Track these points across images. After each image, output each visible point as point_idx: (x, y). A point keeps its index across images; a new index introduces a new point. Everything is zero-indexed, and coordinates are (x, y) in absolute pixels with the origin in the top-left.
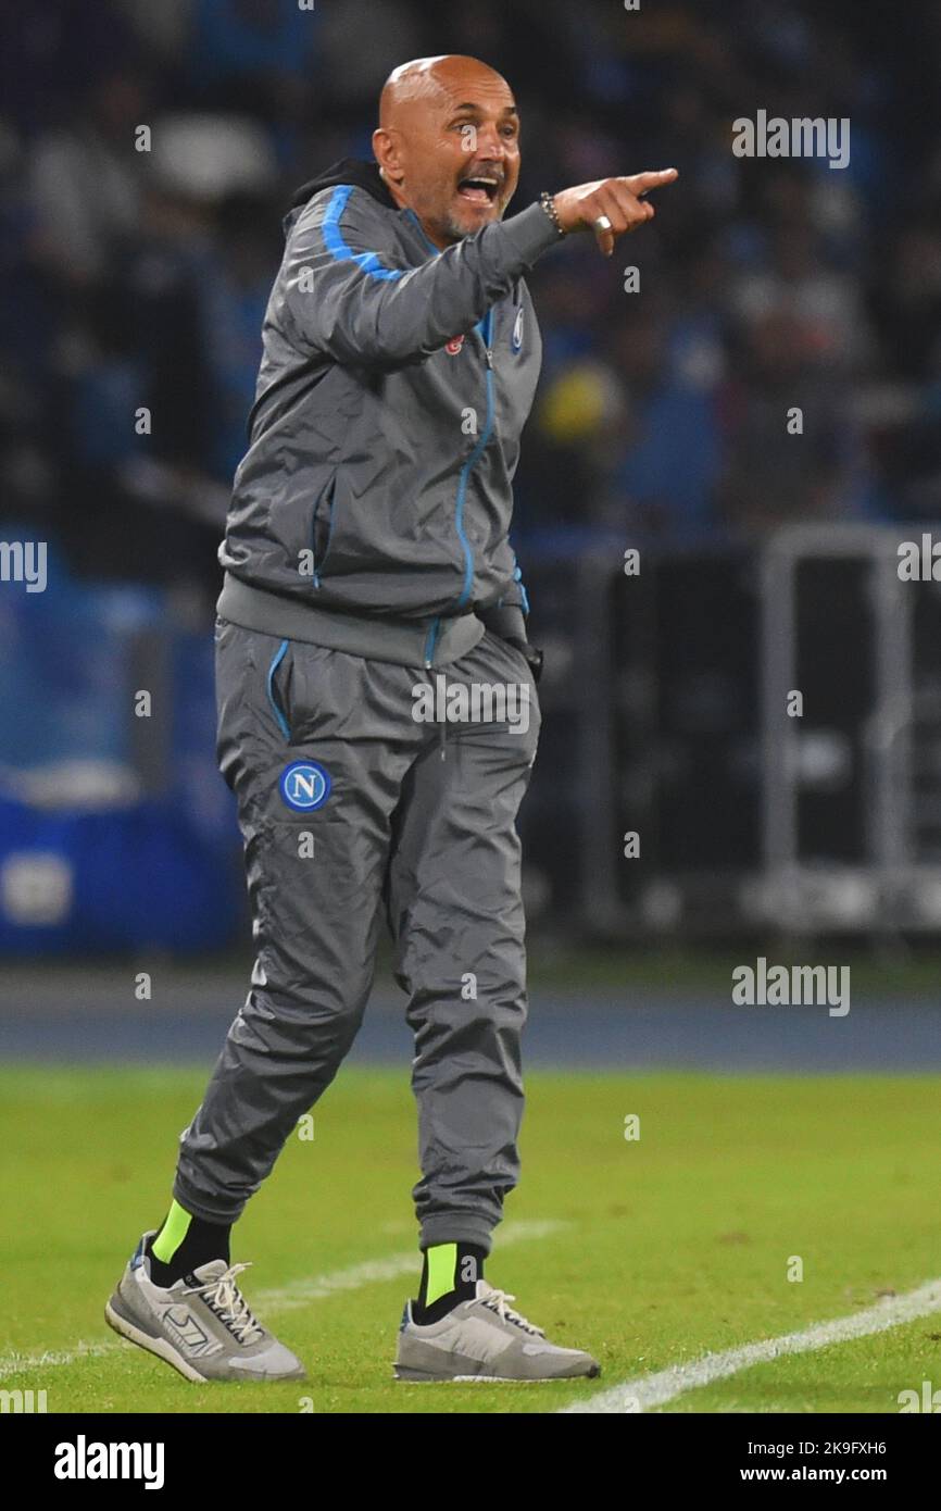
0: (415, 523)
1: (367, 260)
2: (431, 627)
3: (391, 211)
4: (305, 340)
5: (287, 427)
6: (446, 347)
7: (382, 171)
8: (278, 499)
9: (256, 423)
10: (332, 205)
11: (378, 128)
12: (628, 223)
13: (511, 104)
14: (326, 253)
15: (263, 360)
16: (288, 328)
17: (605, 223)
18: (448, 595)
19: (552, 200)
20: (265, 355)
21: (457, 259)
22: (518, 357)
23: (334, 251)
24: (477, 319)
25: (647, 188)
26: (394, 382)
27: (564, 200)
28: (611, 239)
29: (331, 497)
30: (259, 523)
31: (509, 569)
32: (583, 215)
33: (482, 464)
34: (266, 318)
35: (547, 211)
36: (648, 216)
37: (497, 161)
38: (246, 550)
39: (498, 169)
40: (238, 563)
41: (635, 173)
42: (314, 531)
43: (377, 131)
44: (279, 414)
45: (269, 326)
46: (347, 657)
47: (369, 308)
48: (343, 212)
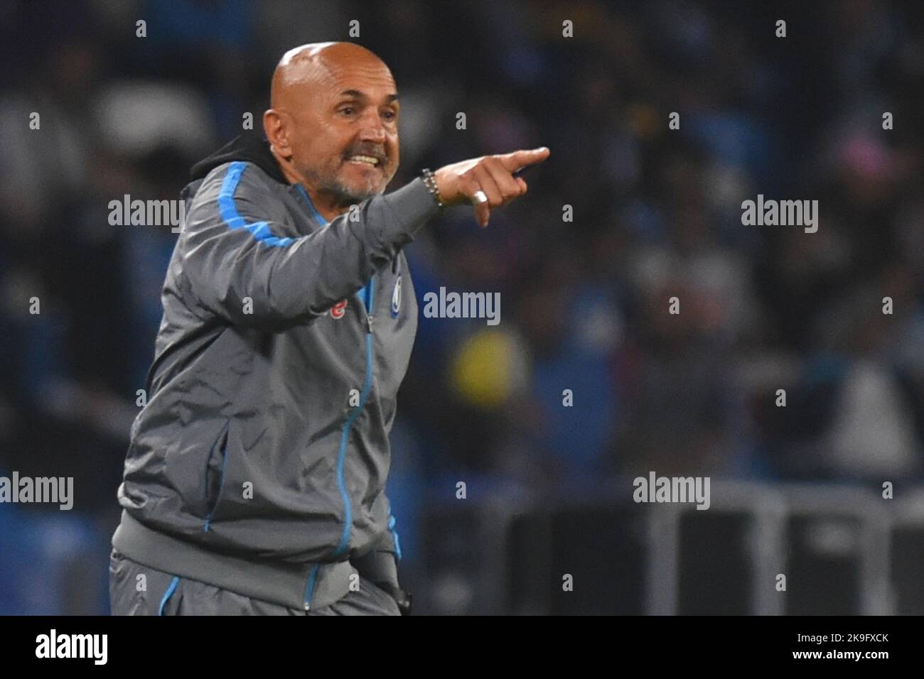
0: (300, 472)
1: (259, 228)
2: (312, 570)
3: (282, 186)
4: (201, 304)
5: (183, 382)
6: (331, 310)
7: (272, 148)
8: (173, 448)
9: (155, 380)
10: (228, 178)
11: (269, 108)
12: (503, 197)
13: (392, 91)
14: (221, 224)
15: (163, 321)
16: (185, 293)
17: (481, 197)
18: (327, 543)
19: (433, 175)
20: (164, 316)
21: (344, 229)
22: (396, 321)
23: (228, 221)
24: (361, 284)
25: (520, 166)
26: (281, 341)
27: (444, 176)
28: (487, 214)
29: (223, 449)
30: (155, 470)
31: (383, 520)
32: (461, 190)
33: (361, 420)
34: (165, 285)
35: (428, 185)
36: (521, 191)
37: (378, 142)
38: (144, 496)
39: (380, 150)
40: (135, 506)
41: (512, 152)
42: (207, 480)
43: (269, 111)
44: (177, 370)
45: (168, 291)
46: (234, 596)
47: (261, 272)
48: (238, 185)
